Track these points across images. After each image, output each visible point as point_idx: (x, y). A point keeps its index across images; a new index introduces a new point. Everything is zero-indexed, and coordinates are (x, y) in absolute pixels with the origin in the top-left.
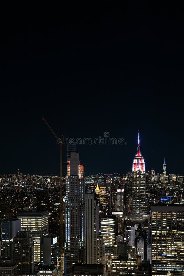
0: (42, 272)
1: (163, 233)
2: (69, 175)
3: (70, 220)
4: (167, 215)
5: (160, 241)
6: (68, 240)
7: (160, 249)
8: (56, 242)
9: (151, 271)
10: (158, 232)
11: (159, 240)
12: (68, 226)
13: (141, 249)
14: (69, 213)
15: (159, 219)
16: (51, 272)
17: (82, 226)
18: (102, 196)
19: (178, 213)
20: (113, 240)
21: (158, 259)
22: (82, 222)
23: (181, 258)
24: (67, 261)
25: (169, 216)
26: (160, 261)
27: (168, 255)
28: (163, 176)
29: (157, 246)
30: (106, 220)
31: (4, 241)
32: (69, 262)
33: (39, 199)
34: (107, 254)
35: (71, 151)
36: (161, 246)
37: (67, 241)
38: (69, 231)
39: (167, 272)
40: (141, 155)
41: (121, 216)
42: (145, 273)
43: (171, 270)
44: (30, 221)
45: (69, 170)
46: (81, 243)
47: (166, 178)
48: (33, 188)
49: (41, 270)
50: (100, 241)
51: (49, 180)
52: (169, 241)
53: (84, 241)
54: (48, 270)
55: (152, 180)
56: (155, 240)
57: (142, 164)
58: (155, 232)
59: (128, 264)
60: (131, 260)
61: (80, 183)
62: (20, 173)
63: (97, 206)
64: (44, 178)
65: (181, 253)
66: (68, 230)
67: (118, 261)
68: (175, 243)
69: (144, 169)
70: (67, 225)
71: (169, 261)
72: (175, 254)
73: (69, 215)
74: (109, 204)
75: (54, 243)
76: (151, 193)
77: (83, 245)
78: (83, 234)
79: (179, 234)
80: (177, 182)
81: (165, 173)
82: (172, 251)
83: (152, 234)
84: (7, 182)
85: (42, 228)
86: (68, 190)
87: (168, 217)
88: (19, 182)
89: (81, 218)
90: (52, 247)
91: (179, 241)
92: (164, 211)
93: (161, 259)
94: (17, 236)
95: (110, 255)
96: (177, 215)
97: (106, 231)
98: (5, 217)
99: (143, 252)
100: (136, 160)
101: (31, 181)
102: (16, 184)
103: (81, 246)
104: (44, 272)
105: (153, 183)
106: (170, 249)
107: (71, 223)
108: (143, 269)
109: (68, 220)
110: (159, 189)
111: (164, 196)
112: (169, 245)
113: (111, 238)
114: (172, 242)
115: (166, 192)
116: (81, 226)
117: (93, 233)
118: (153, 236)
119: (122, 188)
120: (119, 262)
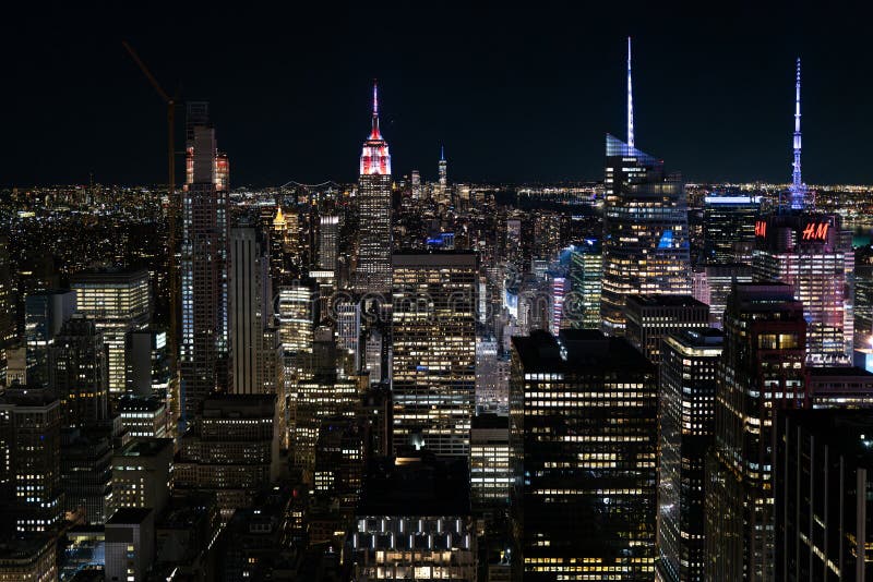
0: (129, 415)
1: (420, 317)
2: (191, 181)
3: (193, 290)
4: (429, 274)
5: (412, 336)
6: (189, 339)
7: (413, 354)
8: (164, 344)
9: (390, 405)
10: (408, 314)
11: (410, 334)
12: (188, 304)
13: (374, 357)
14: (190, 273)
15: (410, 284)
16: (151, 416)
17: (225, 304)
18: (290, 236)
19: (455, 271)
20: (307, 336)
21: (408, 378)
22: (225, 295)
23: (461, 373)
24: (188, 389)
25: (434, 278)
26: (413, 382)
27: (430, 368)
28: (439, 188)
29: (407, 348)
30: (291, 289)
31: (33, 343)
32: (192, 389)
33: (135, 243)
34: (288, 370)
35: (197, 125)
36: (415, 348)
37: (186, 341)
38: (191, 317)
39: (429, 407)
40: (380, 138)
41: (330, 282)
42: (376, 412)
43: (437, 402)
44: (102, 295)
45: (190, 170)
46: (220, 344)
47: (446, 192)
48: (125, 217)
49: (127, 411)
50: (271, 340)
51: (165, 199)
52: (435, 336)
53: (229, 340)
54: (144, 411)
55: (414, 197)
56: (401, 334)
57: (383, 158)
58: (401, 314)
59: (338, 391)
60: (346, 382)
61: (219, 201)
62: (94, 184)
63: (262, 255)
64: (154, 194)
65: (461, 363)
66: (188, 314)
67: (312, 386)
68: (447, 339)
69: (389, 171)
70: (185, 302)
71: (434, 382)
72: (446, 366)
73: (190, 278)
74: (306, 253)
75: (158, 347)
76: (408, 228)
77: (225, 350)
78: (225, 323)
79: (456, 319)
80: (472, 201)
81: (443, 180)
82: (440, 359)
83: (395, 320)
84: (63, 204)
85: (131, 311)
86: (188, 219)
87: (431, 281)
88: (92, 203)
89: (221, 286)
90: (153, 357)
91: (458, 335)
92: (423, 266)
93: (414, 377)
94: (64, 331)
95: (296, 372)
96: (452, 275)
97: (290, 317)
98: (41, 287)
99: (378, 364)
100: (369, 149)
101: (121, 201)
102: (86, 208)
103: (222, 353)
104: (134, 415)
105: (417, 204)
106: (436, 354)
107: (195, 298)
108: (371, 401)
109: (188, 290)
110: (428, 216)
111: (435, 233)
112: (434, 344)
113: (304, 332)
114: (441, 338)
115: (441, 225)
116: (221, 305)
117: (254, 320)
118: (397, 324)
119: (333, 215)
120: (317, 386)
